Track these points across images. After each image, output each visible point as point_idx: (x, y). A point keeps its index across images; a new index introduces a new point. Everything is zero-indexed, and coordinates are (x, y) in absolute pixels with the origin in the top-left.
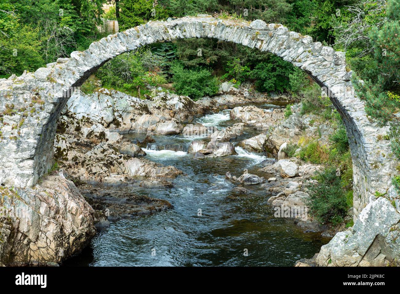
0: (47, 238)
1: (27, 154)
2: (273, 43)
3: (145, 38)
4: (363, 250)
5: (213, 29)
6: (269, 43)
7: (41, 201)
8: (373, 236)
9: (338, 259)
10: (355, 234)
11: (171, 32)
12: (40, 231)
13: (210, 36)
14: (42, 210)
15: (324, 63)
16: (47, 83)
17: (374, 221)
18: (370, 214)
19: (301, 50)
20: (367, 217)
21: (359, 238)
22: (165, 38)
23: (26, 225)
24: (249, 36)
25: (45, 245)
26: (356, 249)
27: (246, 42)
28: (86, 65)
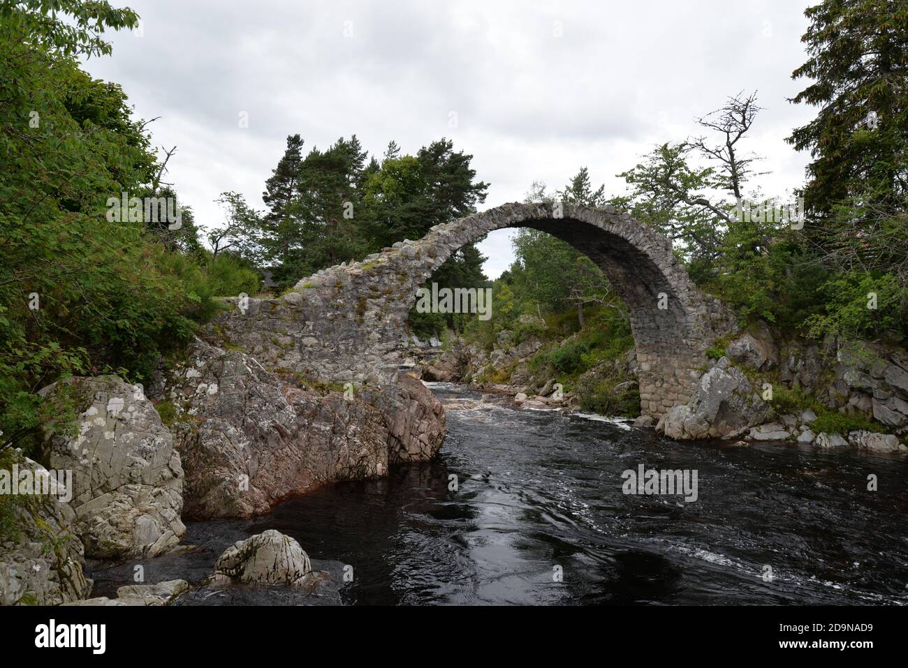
0: (420, 441)
1: (391, 345)
2: (621, 226)
3: (515, 215)
4: (712, 417)
5: (574, 210)
6: (618, 226)
7: (411, 398)
8: (718, 403)
9: (693, 430)
10: (701, 404)
11: (539, 210)
12: (411, 434)
13: (572, 216)
14: (413, 410)
15: (658, 248)
16: (416, 261)
17: (716, 390)
18: (711, 384)
19: (641, 235)
20: (709, 386)
21: (706, 407)
22: (534, 216)
23: (403, 427)
24: (604, 219)
25: (418, 451)
26: (705, 418)
27: (601, 225)
28: (457, 242)
